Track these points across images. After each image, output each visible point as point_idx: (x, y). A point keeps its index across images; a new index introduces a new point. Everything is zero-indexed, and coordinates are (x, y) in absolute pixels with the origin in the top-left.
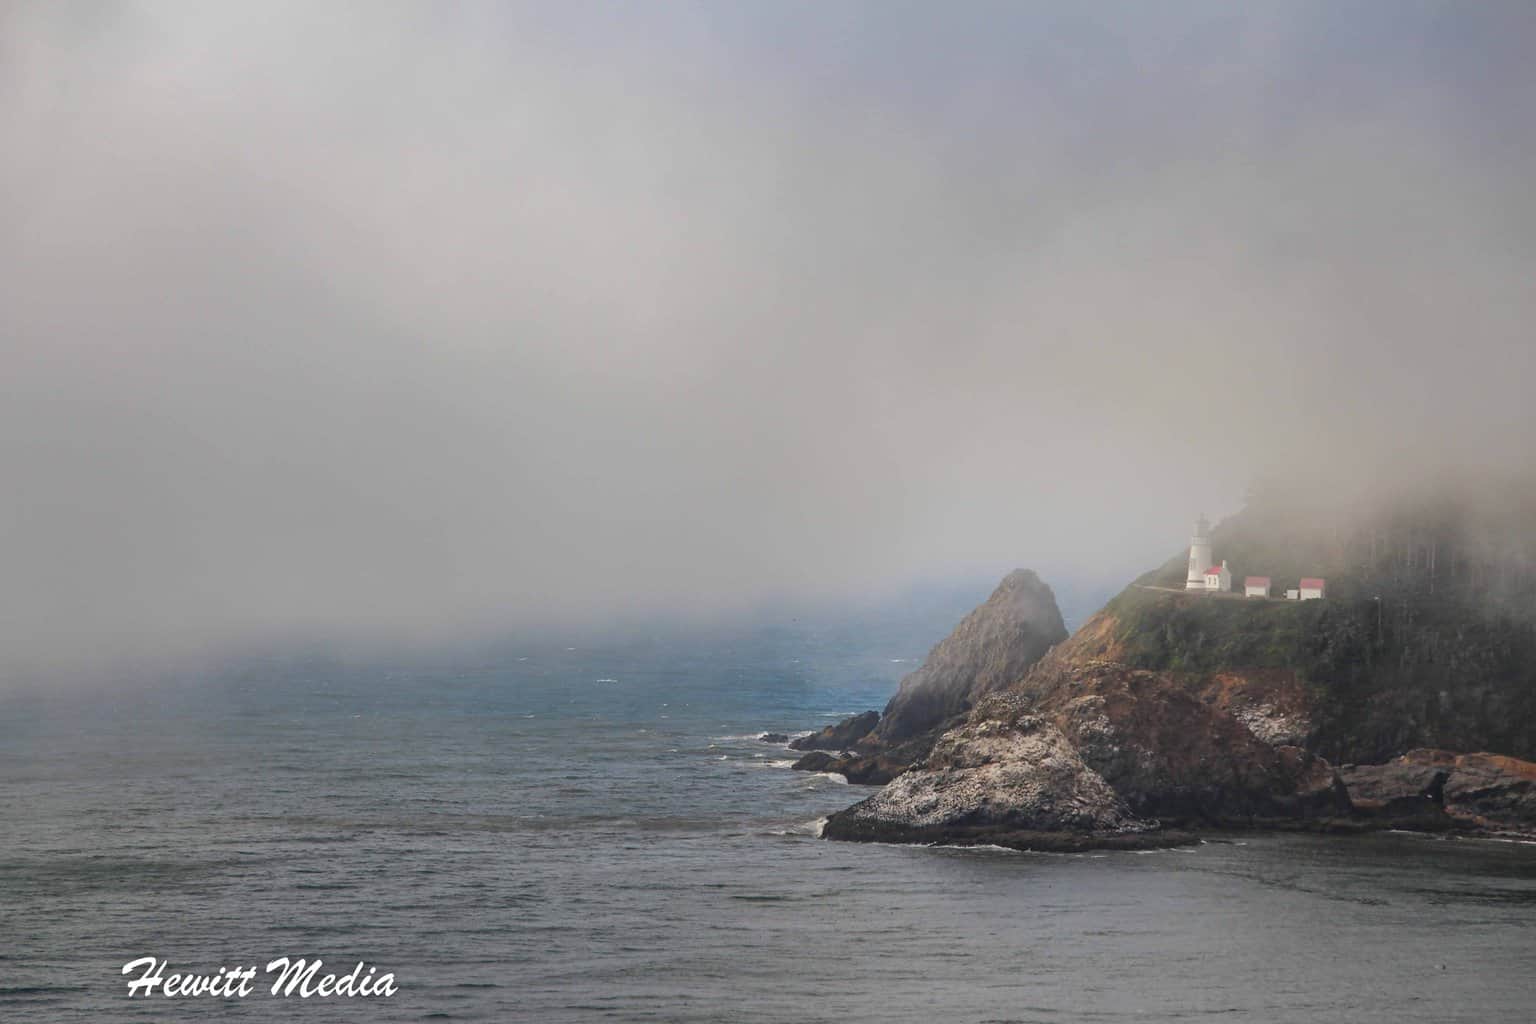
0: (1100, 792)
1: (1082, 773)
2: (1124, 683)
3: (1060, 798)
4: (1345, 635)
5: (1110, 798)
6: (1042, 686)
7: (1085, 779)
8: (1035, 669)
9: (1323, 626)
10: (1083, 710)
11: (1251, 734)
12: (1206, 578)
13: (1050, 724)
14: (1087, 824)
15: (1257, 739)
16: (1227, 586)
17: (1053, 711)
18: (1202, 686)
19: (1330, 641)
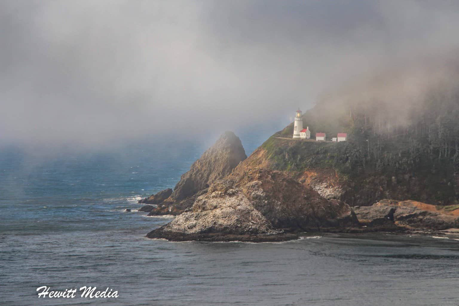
0: (260, 219)
1: (253, 212)
2: (269, 176)
3: (244, 221)
4: (355, 155)
5: (264, 221)
6: (237, 177)
7: (254, 214)
8: (234, 171)
9: (347, 152)
10: (253, 186)
11: (319, 195)
12: (301, 133)
13: (240, 192)
14: (255, 232)
15: (321, 196)
16: (309, 137)
17: (241, 187)
18: (300, 176)
19: (349, 158)
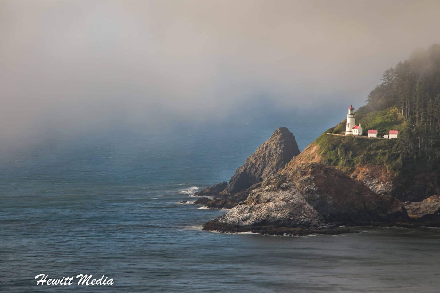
0: (312, 213)
1: (305, 206)
2: (321, 171)
3: (297, 215)
4: (406, 152)
5: (316, 215)
6: (290, 172)
7: (306, 207)
8: (287, 166)
9: (398, 149)
10: (306, 181)
11: (370, 190)
12: (353, 130)
13: (293, 186)
14: (307, 225)
15: (372, 192)
16: (361, 133)
17: (294, 181)
18: (352, 171)
19: (401, 154)
